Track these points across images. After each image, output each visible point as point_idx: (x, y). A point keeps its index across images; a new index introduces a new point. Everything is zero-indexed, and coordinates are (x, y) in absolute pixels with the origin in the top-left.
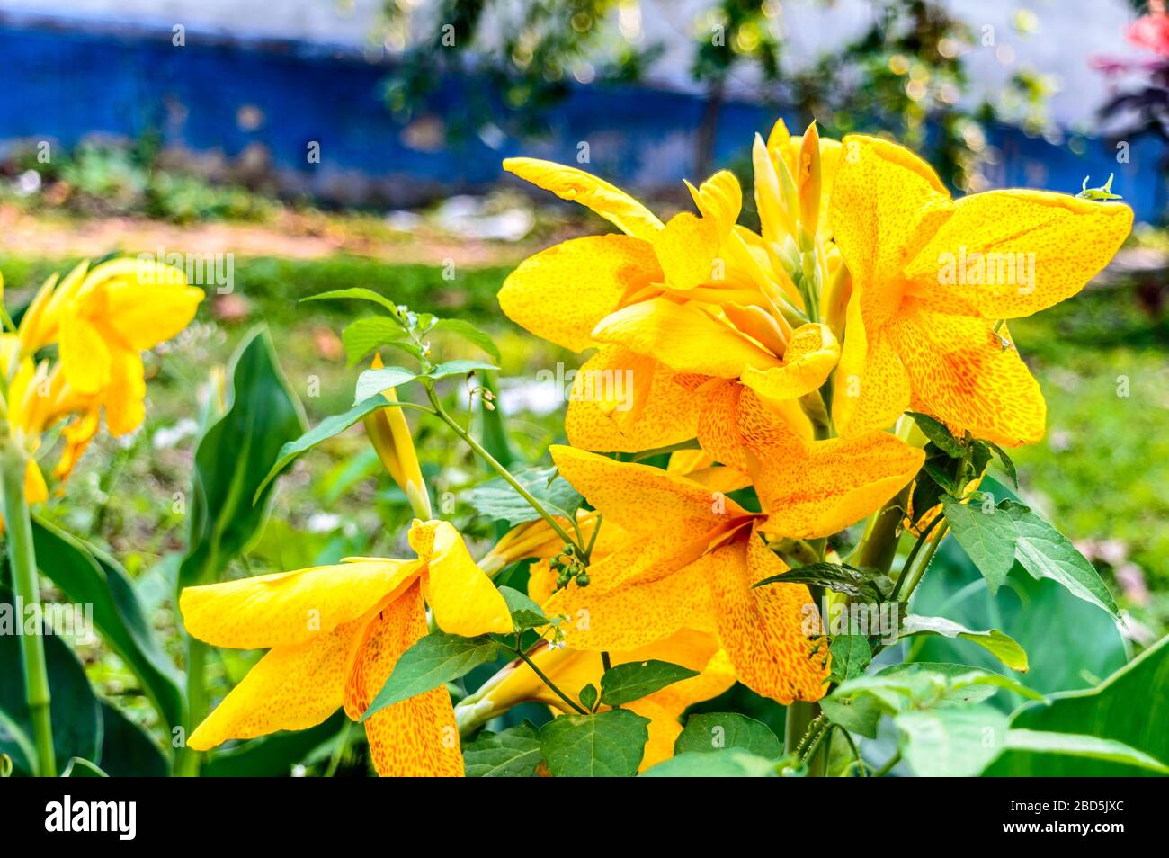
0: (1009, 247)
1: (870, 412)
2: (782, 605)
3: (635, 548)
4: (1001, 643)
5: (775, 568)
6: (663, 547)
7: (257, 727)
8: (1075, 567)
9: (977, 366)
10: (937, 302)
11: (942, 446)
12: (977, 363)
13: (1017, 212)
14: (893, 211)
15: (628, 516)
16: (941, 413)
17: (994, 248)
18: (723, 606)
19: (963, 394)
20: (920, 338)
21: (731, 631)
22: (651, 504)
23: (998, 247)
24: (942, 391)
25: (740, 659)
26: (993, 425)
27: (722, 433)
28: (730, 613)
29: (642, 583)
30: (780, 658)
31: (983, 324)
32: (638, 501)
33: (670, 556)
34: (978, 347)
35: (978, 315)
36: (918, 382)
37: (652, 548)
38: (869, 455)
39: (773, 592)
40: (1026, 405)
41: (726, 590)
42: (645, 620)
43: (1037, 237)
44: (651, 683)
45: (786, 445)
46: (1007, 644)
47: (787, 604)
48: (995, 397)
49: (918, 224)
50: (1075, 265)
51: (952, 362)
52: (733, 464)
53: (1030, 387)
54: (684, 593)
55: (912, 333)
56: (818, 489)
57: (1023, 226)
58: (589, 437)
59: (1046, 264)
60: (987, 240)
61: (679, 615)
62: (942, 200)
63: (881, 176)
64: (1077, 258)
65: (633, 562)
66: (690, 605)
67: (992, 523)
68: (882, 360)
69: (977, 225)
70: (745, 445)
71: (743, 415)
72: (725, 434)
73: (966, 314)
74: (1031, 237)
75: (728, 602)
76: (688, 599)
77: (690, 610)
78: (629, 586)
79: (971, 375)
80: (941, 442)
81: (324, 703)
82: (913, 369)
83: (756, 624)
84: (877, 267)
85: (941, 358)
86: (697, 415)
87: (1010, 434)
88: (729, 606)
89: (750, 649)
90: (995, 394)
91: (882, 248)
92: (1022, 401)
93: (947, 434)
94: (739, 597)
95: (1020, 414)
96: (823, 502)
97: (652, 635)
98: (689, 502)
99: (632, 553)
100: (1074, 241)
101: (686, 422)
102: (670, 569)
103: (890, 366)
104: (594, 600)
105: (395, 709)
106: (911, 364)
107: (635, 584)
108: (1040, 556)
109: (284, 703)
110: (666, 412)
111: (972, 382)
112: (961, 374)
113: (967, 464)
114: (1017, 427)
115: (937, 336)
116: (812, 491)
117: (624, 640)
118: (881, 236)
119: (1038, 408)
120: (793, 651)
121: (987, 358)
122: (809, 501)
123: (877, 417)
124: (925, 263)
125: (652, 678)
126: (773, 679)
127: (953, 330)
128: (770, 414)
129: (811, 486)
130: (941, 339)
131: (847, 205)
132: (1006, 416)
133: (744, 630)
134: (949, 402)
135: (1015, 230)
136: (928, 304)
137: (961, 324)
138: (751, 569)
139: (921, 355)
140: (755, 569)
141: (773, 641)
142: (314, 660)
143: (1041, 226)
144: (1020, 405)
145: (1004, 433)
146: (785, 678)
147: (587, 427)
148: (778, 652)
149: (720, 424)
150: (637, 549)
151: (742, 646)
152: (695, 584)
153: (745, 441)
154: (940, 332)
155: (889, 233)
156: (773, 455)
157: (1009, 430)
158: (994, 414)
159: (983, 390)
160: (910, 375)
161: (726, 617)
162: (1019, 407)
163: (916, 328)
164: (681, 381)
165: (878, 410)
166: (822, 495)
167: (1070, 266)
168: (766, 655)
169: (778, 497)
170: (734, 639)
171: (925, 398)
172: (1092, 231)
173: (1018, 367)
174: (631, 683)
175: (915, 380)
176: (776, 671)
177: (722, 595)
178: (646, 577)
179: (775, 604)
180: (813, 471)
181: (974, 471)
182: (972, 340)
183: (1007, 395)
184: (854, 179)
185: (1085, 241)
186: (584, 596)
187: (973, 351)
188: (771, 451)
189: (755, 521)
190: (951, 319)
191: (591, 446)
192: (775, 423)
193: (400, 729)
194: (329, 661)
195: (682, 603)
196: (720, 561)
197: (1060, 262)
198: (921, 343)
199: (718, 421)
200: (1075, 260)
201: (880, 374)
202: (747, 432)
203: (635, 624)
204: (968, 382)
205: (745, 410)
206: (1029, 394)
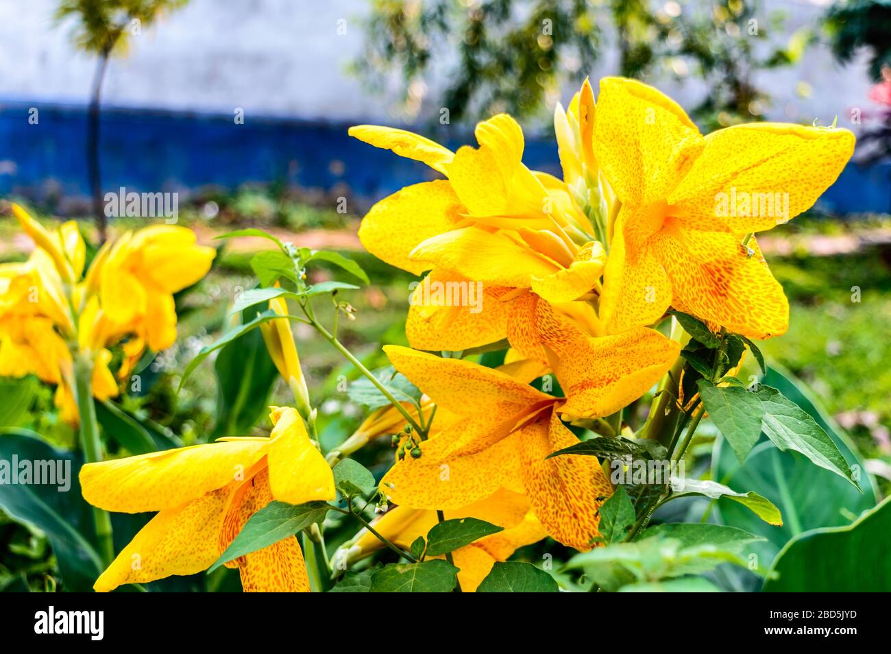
0: (753, 173)
1: (636, 312)
2: (578, 471)
3: (459, 427)
4: (759, 502)
5: (569, 442)
6: (481, 426)
7: (154, 572)
8: (817, 440)
9: (729, 273)
10: (694, 222)
11: (700, 339)
12: (729, 270)
13: (757, 143)
14: (654, 147)
15: (454, 402)
16: (699, 312)
17: (740, 175)
18: (531, 472)
19: (719, 297)
20: (681, 252)
21: (537, 493)
22: (472, 392)
23: (743, 174)
24: (700, 294)
25: (545, 515)
26: (745, 321)
27: (524, 333)
28: (537, 478)
29: (465, 455)
30: (580, 514)
31: (732, 237)
32: (461, 389)
33: (486, 433)
34: (729, 257)
35: (728, 230)
36: (679, 288)
37: (472, 427)
38: (636, 348)
39: (570, 461)
40: (772, 304)
41: (532, 460)
42: (470, 484)
43: (775, 163)
44: (465, 538)
45: (576, 342)
46: (763, 504)
47: (582, 471)
48: (745, 299)
49: (676, 159)
50: (807, 185)
51: (709, 270)
52: (539, 359)
53: (774, 289)
54: (500, 462)
55: (674, 248)
56: (601, 377)
57: (763, 155)
58: (422, 339)
59: (784, 186)
60: (734, 169)
61: (496, 479)
62: (694, 136)
63: (640, 116)
64: (809, 179)
65: (458, 438)
66: (504, 472)
67: (744, 402)
68: (648, 269)
69: (725, 156)
70: (543, 343)
71: (539, 319)
72: (527, 334)
73: (718, 231)
74: (771, 164)
75: (535, 469)
76: (502, 467)
77: (504, 476)
78: (456, 457)
79: (724, 280)
80: (699, 335)
81: (210, 553)
82: (674, 276)
83: (558, 487)
84: (645, 195)
85: (699, 267)
86: (506, 320)
87: (759, 329)
88: (535, 473)
89: (553, 507)
90: (745, 296)
91: (647, 179)
92: (768, 301)
93: (704, 329)
94: (543, 465)
95: (768, 312)
96: (605, 387)
97: (474, 497)
98: (502, 389)
99: (457, 431)
100: (806, 165)
101: (497, 326)
102: (487, 443)
103: (655, 275)
104: (427, 468)
105: (266, 557)
106: (673, 272)
107: (460, 455)
108: (785, 431)
109: (177, 553)
110: (482, 318)
111: (726, 286)
112: (716, 280)
113: (722, 354)
114: (766, 323)
115: (696, 250)
116: (597, 379)
117: (452, 501)
118: (646, 169)
119: (783, 306)
120: (589, 508)
121: (737, 266)
122: (595, 387)
123: (642, 316)
124: (685, 191)
125: (466, 533)
126: (575, 531)
127: (708, 244)
128: (559, 317)
129: (596, 375)
130: (699, 251)
131: (611, 140)
132: (755, 313)
133: (548, 492)
134: (707, 304)
135: (756, 158)
136: (687, 223)
137: (715, 239)
138: (551, 443)
139: (682, 265)
140: (555, 443)
141: (573, 501)
142: (201, 519)
143: (778, 154)
144: (768, 304)
145: (754, 328)
146: (585, 531)
147: (421, 331)
148: (578, 510)
149: (523, 326)
150: (460, 427)
151: (547, 505)
152: (509, 455)
153: (543, 340)
154: (698, 245)
155: (652, 166)
156: (566, 350)
157: (758, 325)
158: (745, 313)
159: (735, 292)
160: (672, 281)
161: (533, 481)
162: (766, 306)
163: (678, 243)
164: (491, 293)
165: (643, 310)
166: (604, 382)
167: (804, 186)
168: (567, 511)
169: (573, 384)
170: (539, 499)
171: (685, 300)
172: (820, 155)
173: (764, 273)
174: (450, 537)
175: (676, 286)
176: (577, 524)
177: (530, 463)
178: (469, 450)
179: (572, 471)
180: (597, 362)
181: (728, 359)
182: (724, 251)
183: (755, 296)
184: (616, 119)
185: (816, 164)
186: (420, 465)
187: (725, 260)
188: (565, 348)
189: (556, 404)
190: (706, 234)
191: (424, 346)
192: (564, 324)
193: (271, 573)
194: (213, 519)
195: (498, 471)
196: (528, 436)
197: (795, 183)
198: (681, 255)
199: (520, 324)
200: (808, 181)
201: (646, 281)
202: (543, 333)
203: (462, 488)
204: (722, 286)
205: (540, 315)
206: (775, 295)
